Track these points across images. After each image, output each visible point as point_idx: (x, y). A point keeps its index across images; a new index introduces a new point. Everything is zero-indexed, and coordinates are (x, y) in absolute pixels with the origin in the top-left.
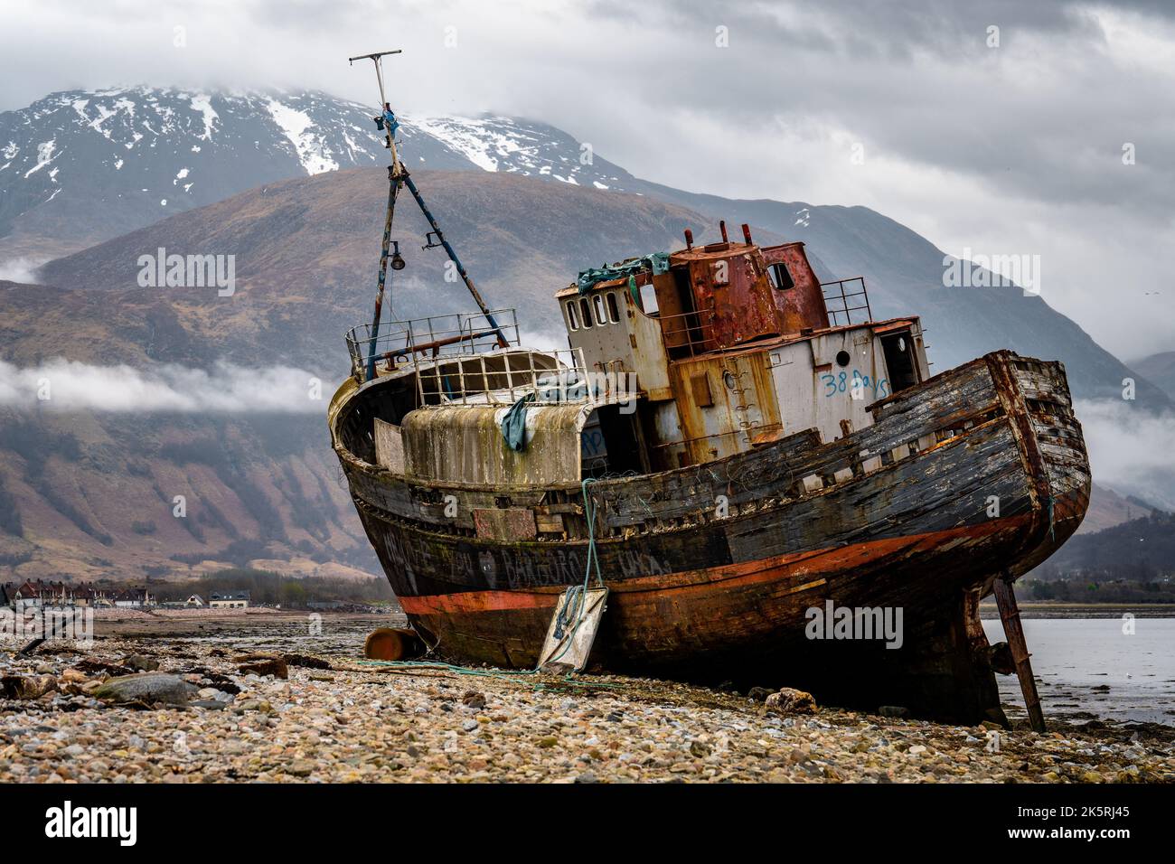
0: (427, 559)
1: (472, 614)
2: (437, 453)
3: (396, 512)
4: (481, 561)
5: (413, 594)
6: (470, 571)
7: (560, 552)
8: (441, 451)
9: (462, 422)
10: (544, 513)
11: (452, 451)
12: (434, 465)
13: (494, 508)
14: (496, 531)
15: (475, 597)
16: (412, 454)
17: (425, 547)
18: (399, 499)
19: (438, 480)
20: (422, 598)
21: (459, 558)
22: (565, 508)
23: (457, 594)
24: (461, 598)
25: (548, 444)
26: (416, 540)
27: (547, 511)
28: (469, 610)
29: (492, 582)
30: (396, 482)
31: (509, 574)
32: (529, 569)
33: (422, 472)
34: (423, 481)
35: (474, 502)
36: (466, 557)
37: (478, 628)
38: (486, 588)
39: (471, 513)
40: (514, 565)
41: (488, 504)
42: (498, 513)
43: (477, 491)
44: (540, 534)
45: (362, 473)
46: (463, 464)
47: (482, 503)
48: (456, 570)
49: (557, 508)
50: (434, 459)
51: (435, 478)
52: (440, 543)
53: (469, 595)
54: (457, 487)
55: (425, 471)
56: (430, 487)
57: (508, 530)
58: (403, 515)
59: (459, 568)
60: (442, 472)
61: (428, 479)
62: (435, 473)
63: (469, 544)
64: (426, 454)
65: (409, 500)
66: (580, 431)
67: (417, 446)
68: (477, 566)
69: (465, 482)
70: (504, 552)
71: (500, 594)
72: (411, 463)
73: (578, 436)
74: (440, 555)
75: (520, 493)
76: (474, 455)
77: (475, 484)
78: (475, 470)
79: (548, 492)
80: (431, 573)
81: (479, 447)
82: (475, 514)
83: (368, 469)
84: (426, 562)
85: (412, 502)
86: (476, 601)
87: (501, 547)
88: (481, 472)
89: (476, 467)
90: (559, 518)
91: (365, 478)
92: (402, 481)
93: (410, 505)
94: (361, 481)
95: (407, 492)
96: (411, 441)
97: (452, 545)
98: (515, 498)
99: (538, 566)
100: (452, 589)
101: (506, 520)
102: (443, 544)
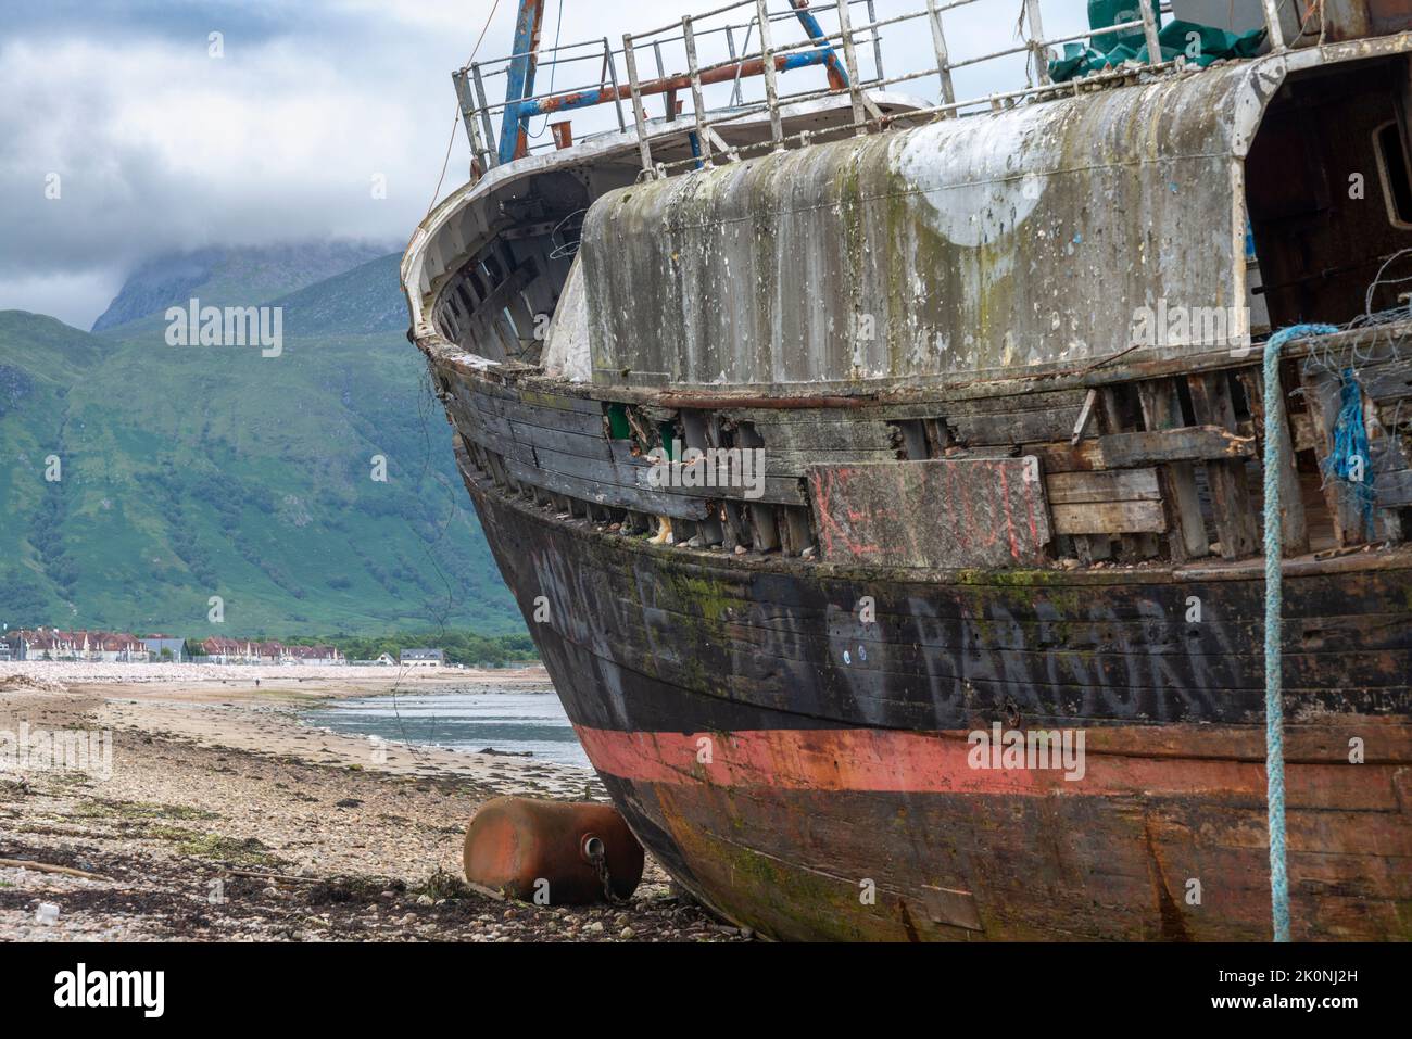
0: (656, 624)
1: (799, 796)
2: (690, 300)
3: (566, 488)
4: (832, 634)
5: (615, 725)
6: (796, 665)
7: (1146, 605)
8: (703, 289)
9: (775, 191)
10: (1082, 468)
11: (740, 286)
12: (682, 336)
13: (888, 459)
14: (889, 534)
15: (810, 747)
16: (615, 314)
17: (649, 590)
18: (575, 453)
19: (692, 381)
20: (640, 735)
21: (758, 625)
22: (1177, 442)
23: (750, 734)
24: (762, 745)
25: (1100, 218)
26: (621, 569)
27: (1096, 457)
28: (789, 785)
29: (872, 703)
30: (567, 403)
31: (934, 681)
32: (1014, 663)
33: (642, 363)
34: (646, 390)
35: (813, 443)
36: (781, 621)
37: (819, 843)
38: (852, 720)
39: (803, 480)
40: (955, 648)
41: (865, 447)
42: (902, 474)
43: (824, 405)
44: (1058, 545)
45: (476, 387)
46: (777, 327)
47: (840, 446)
48: (746, 660)
49: (1135, 445)
50: (681, 317)
51: (684, 376)
52: (696, 575)
53: (792, 738)
54: (754, 395)
55: (653, 359)
56: (665, 406)
57: (934, 530)
58: (587, 495)
59: (757, 654)
60: (705, 356)
61: (661, 382)
62: (684, 362)
63: (795, 582)
64: (657, 305)
65: (603, 451)
66: (1243, 151)
67: (628, 286)
68: (819, 652)
69: (780, 378)
70: (917, 606)
71: (899, 741)
72: (610, 339)
73: (1236, 170)
74: (696, 613)
75: (982, 401)
76: (814, 289)
77: (819, 382)
78: (817, 339)
79: (1100, 388)
80: (665, 665)
81: (832, 260)
82: (816, 482)
83: (493, 374)
84: (652, 633)
85: (611, 457)
86: (814, 760)
87: (906, 586)
88: (839, 346)
89: (819, 329)
90: (1146, 483)
91: (484, 401)
92: (584, 395)
93: (606, 465)
94: (473, 410)
95: (598, 426)
96: (609, 275)
97: (734, 582)
98: (966, 420)
99: (1051, 654)
100: (729, 716)
101: (927, 497)
102: (708, 578)
